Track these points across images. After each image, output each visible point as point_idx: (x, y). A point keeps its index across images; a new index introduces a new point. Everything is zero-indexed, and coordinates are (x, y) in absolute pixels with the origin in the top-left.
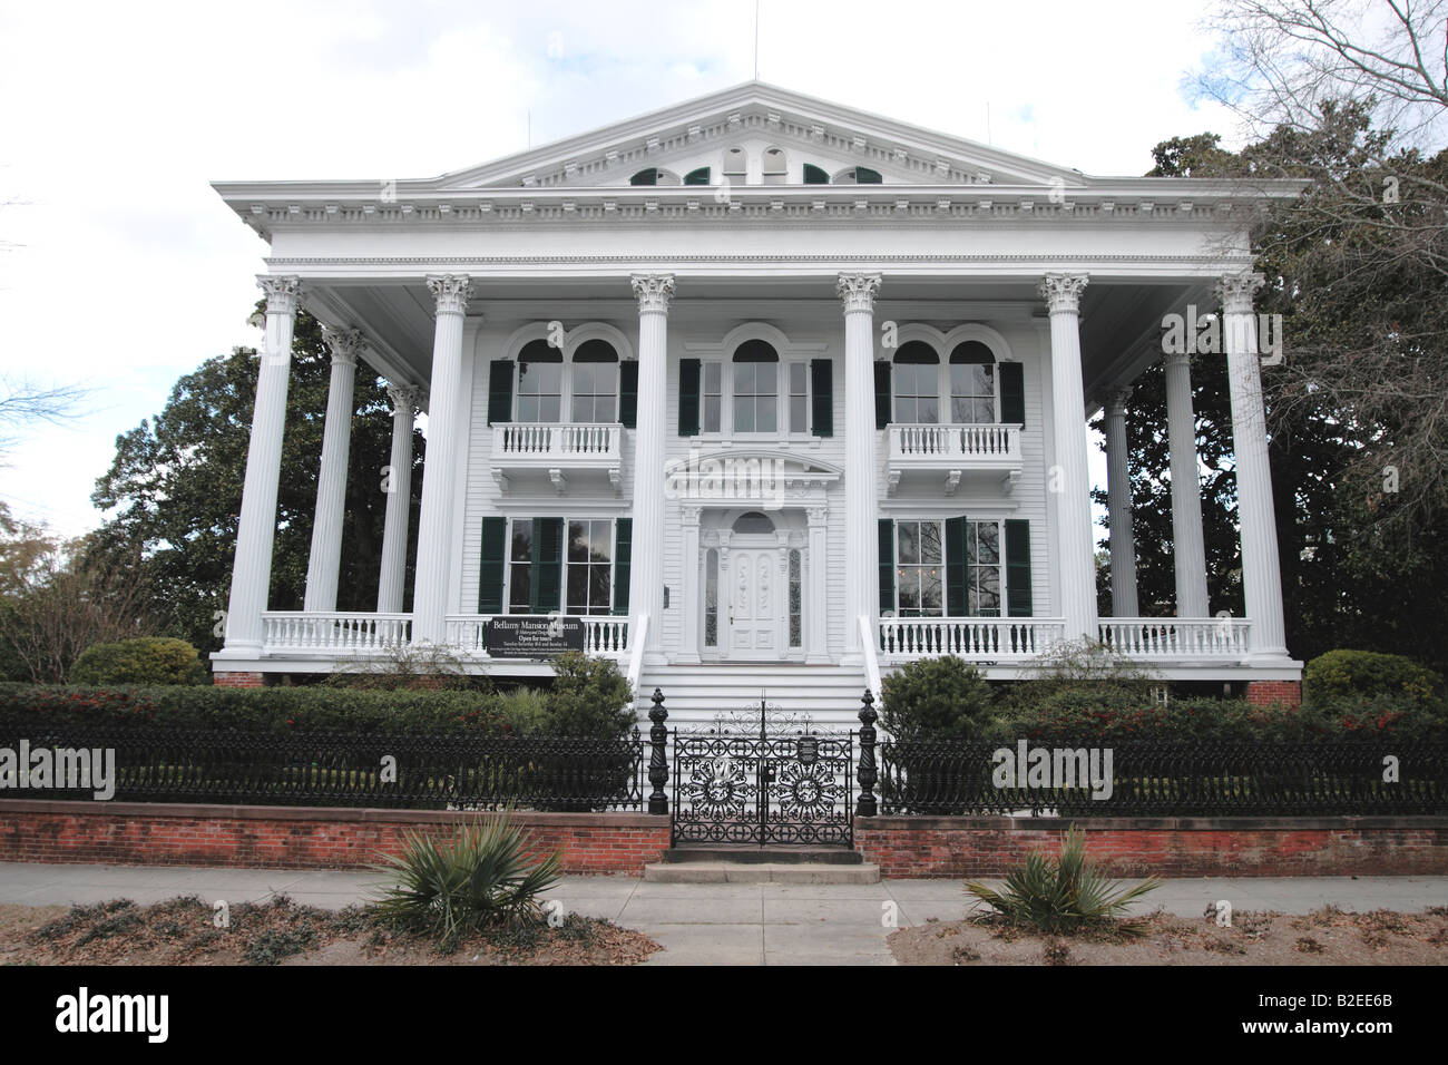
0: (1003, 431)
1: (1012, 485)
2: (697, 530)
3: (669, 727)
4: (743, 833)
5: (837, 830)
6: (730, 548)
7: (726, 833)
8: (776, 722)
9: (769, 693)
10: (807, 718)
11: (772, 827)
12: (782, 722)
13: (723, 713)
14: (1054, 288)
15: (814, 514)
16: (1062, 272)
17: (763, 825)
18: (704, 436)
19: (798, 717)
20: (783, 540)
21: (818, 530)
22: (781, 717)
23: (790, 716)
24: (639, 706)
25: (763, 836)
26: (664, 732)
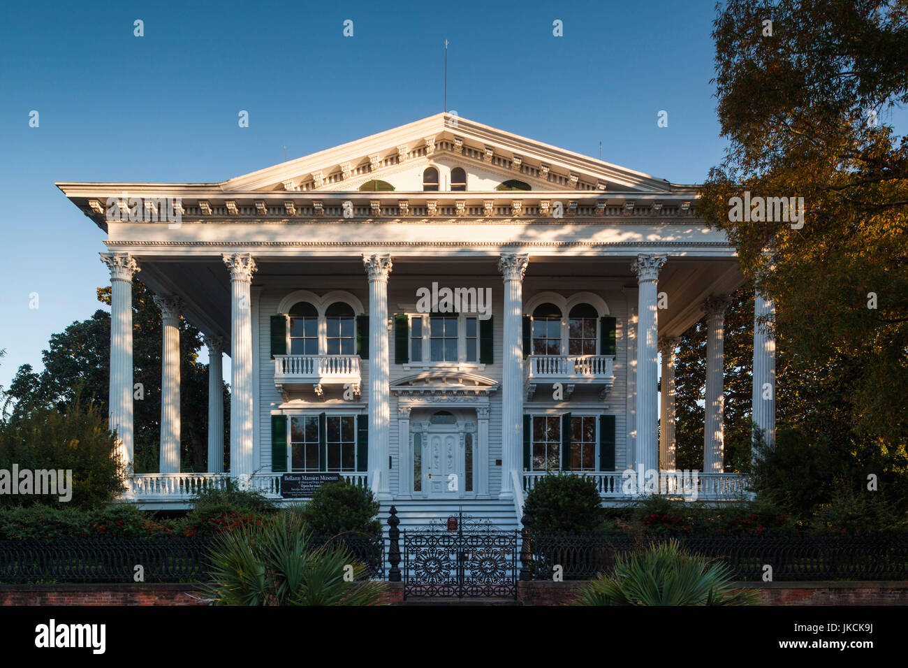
0: (602, 359)
1: (606, 393)
2: (408, 421)
3: (401, 528)
4: (449, 591)
5: (507, 589)
6: (429, 433)
7: (437, 591)
8: (468, 525)
9: (464, 508)
10: (488, 522)
11: (466, 587)
12: (472, 525)
13: (435, 520)
14: (643, 264)
15: (481, 412)
16: (650, 253)
17: (461, 586)
18: (411, 364)
19: (483, 521)
20: (462, 428)
21: (483, 421)
22: (471, 522)
23: (478, 521)
24: (383, 516)
25: (461, 593)
26: (398, 532)
